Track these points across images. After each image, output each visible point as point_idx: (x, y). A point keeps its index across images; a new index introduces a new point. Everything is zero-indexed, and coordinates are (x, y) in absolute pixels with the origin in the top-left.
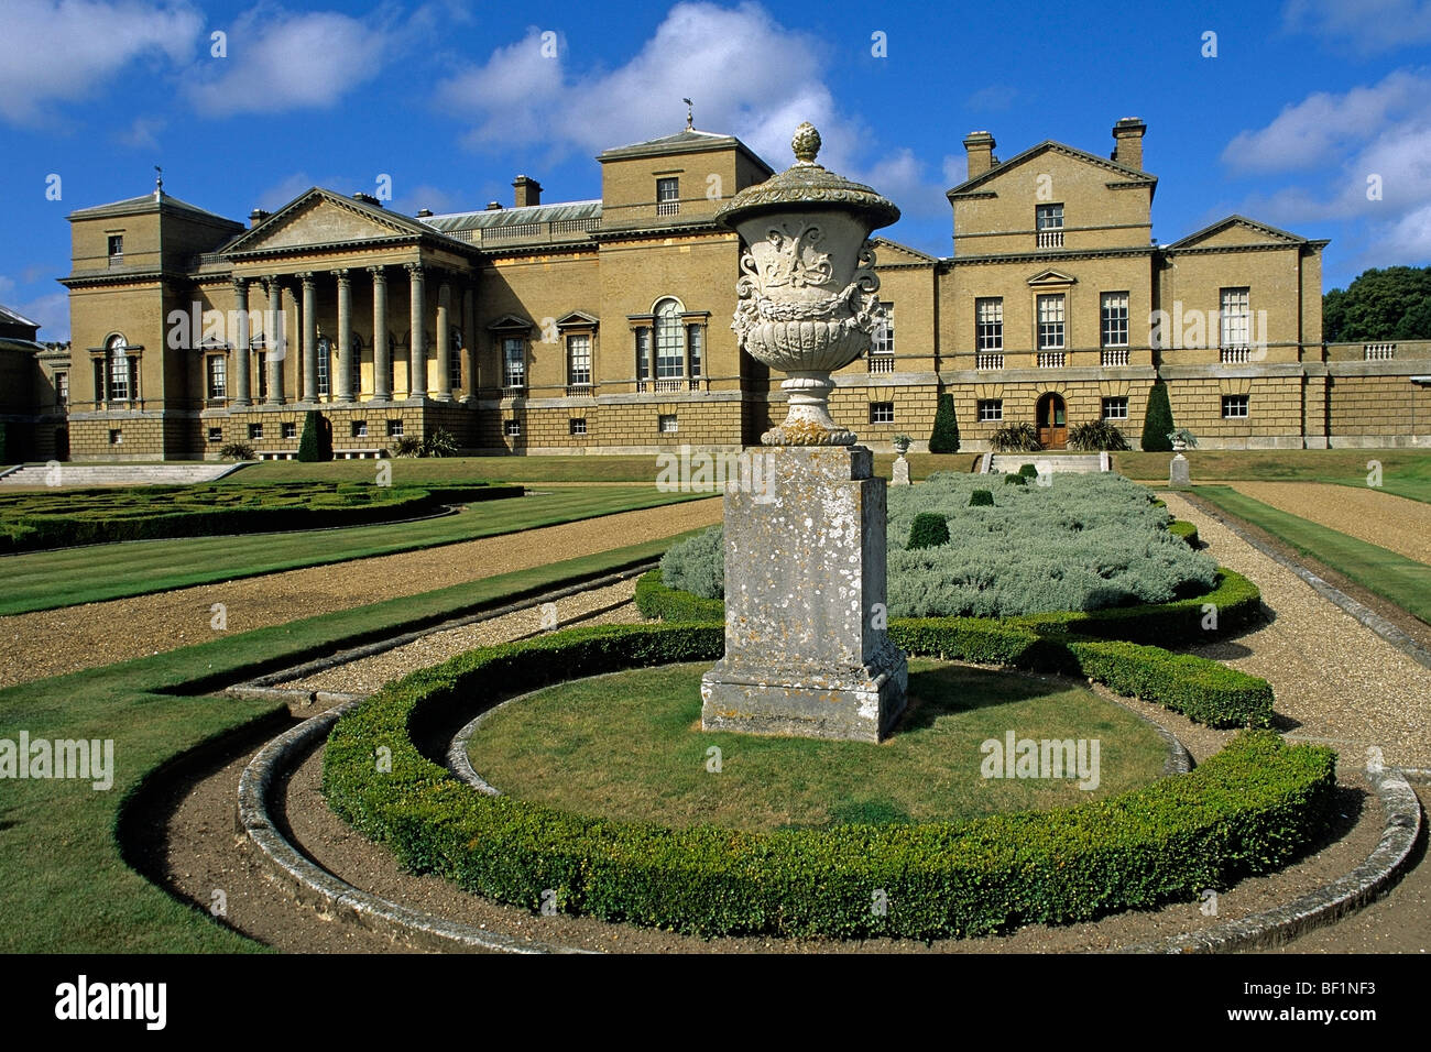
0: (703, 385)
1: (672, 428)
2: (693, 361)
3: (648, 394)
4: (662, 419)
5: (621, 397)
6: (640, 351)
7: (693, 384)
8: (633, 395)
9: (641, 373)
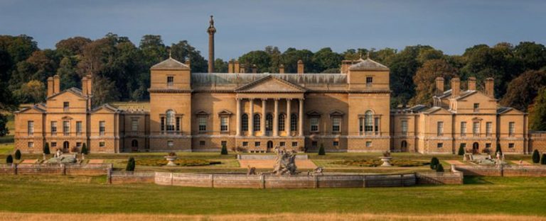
0: (379, 134)
1: (371, 145)
2: (376, 127)
3: (363, 136)
4: (367, 142)
5: (355, 136)
6: (361, 123)
7: (376, 134)
8: (359, 136)
9: (361, 130)
